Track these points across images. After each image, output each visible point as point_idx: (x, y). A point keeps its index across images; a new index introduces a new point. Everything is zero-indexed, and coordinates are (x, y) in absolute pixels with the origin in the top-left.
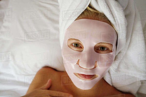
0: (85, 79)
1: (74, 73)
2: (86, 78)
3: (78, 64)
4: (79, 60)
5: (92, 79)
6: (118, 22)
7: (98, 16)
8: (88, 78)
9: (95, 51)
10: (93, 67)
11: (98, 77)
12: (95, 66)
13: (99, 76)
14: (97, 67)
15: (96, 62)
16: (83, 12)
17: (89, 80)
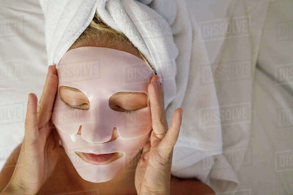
0: (97, 163)
1: (76, 153)
2: (97, 160)
3: (79, 134)
4: (81, 126)
5: (111, 162)
6: (152, 50)
7: (114, 40)
8: (102, 161)
9: (111, 108)
10: (109, 138)
11: (122, 156)
12: (112, 138)
13: (125, 154)
14: (118, 138)
15: (115, 128)
16: (83, 33)
17: (104, 163)
